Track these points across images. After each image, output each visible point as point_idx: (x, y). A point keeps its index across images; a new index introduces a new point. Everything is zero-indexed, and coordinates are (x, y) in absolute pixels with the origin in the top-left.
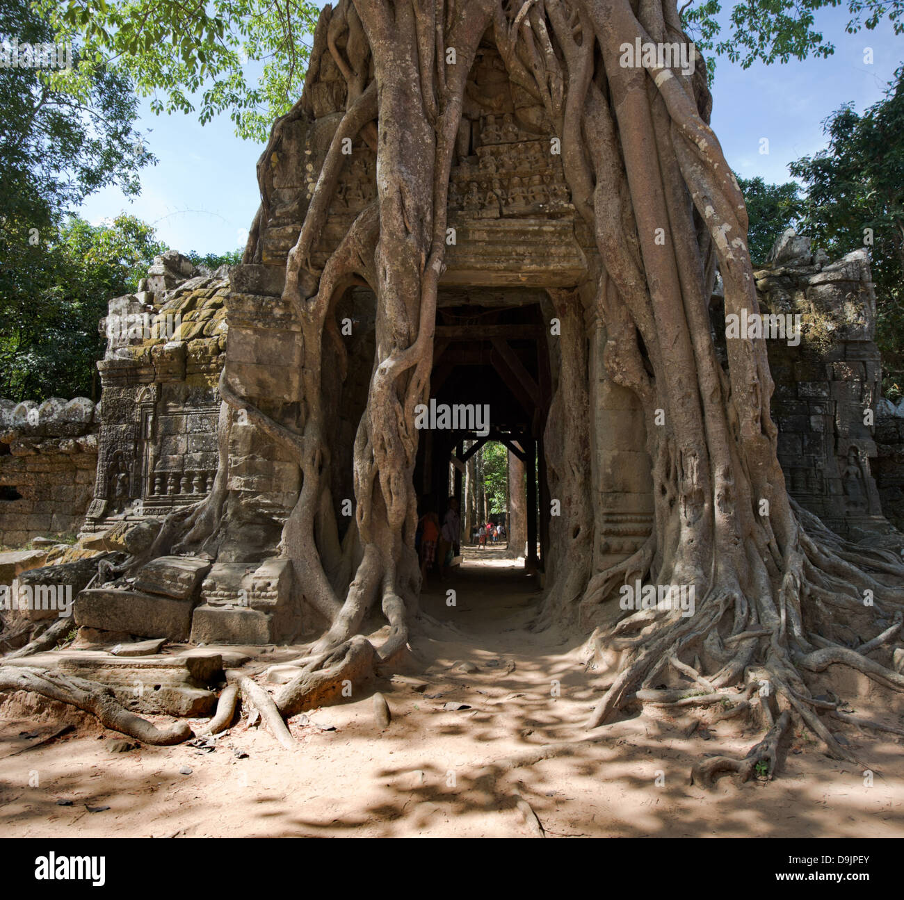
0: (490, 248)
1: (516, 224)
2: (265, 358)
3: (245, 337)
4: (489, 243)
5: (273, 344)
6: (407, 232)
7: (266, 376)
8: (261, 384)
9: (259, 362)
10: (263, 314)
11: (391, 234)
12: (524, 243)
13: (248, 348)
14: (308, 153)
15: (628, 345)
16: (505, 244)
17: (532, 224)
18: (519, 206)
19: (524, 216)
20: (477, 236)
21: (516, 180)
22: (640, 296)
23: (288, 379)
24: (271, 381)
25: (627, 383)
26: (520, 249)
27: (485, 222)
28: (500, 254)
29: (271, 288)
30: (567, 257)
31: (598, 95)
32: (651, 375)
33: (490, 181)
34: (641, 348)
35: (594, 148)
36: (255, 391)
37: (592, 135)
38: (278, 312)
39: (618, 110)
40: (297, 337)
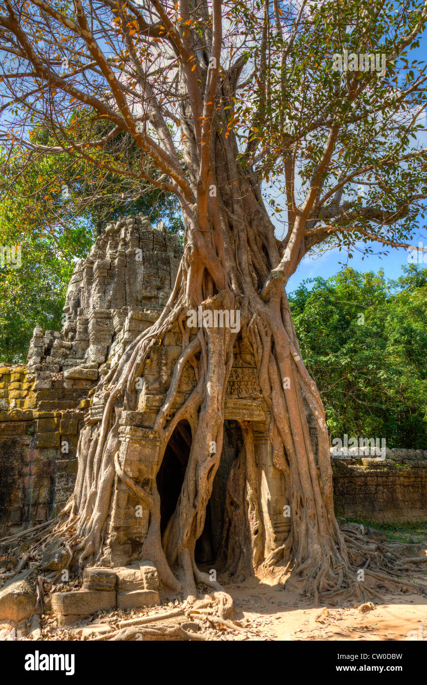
0: (234, 410)
1: (244, 402)
2: (143, 458)
3: (135, 448)
4: (233, 408)
5: (147, 451)
6: (218, 409)
7: (143, 467)
8: (140, 471)
9: (140, 460)
10: (145, 437)
11: (213, 410)
12: (245, 409)
13: (136, 453)
14: (164, 362)
15: (282, 453)
16: (239, 409)
17: (249, 402)
18: (244, 394)
19: (245, 398)
20: (230, 405)
21: (243, 383)
22: (289, 436)
23: (152, 468)
24: (145, 469)
25: (281, 468)
26: (245, 411)
27: (233, 400)
28: (237, 413)
29: (147, 424)
30: (259, 415)
31: (272, 356)
32: (289, 464)
33: (233, 382)
34: (286, 454)
35: (272, 376)
36: (137, 474)
37: (271, 371)
38: (151, 436)
39: (281, 365)
40: (158, 448)
